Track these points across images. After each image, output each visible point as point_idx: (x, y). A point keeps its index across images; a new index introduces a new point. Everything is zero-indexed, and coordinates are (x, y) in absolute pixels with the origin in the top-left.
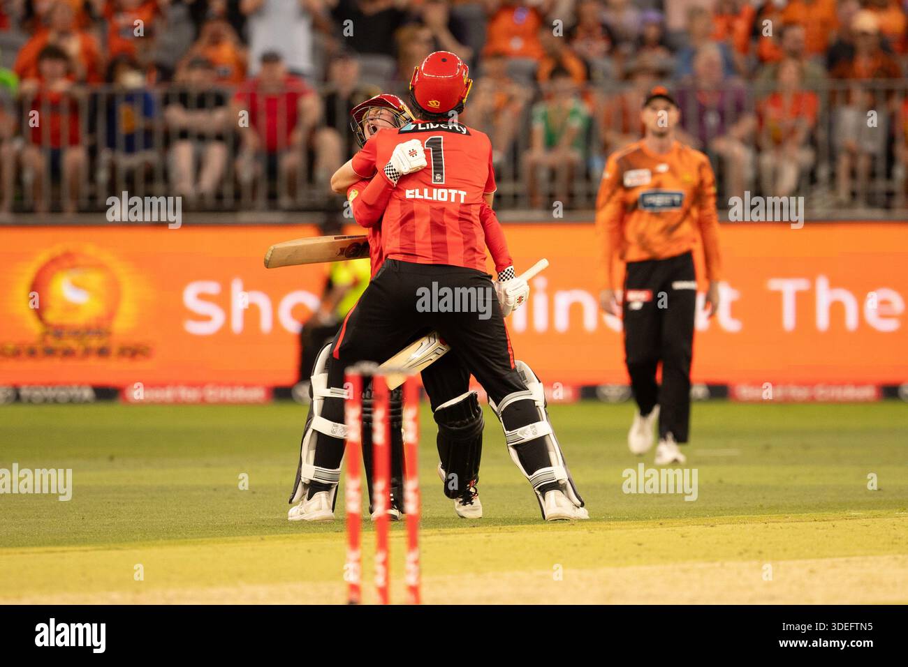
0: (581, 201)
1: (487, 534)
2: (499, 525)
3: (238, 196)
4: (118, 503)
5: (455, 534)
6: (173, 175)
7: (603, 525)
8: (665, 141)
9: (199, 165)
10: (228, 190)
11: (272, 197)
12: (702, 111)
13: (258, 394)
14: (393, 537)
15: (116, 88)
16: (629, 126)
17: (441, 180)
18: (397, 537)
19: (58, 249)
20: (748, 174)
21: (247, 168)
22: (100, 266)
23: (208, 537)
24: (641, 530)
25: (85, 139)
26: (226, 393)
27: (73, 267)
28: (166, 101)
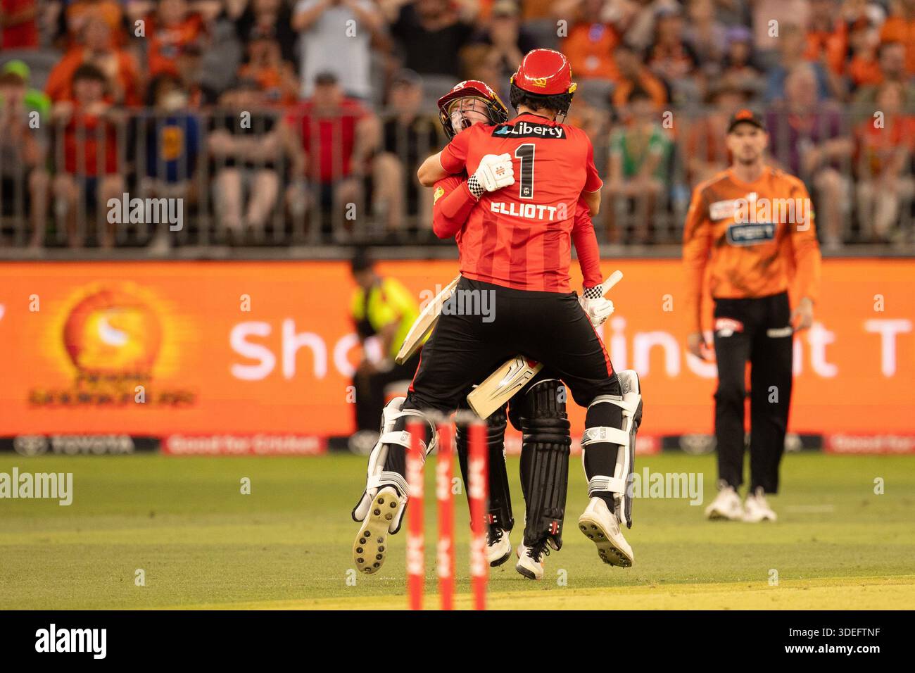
0: (662, 235)
1: (561, 597)
2: (573, 587)
3: (289, 228)
4: (160, 563)
5: (525, 596)
6: (219, 207)
7: (687, 587)
8: (753, 168)
9: (247, 196)
10: (279, 223)
11: (327, 230)
12: (794, 138)
13: (311, 444)
14: (458, 601)
15: (157, 112)
16: (715, 154)
17: (529, 195)
18: (462, 601)
19: (94, 288)
20: (844, 205)
21: (299, 198)
22: (139, 306)
23: (258, 600)
24: (728, 594)
25: (123, 167)
26: (277, 444)
27: (111, 306)
28: (212, 126)
